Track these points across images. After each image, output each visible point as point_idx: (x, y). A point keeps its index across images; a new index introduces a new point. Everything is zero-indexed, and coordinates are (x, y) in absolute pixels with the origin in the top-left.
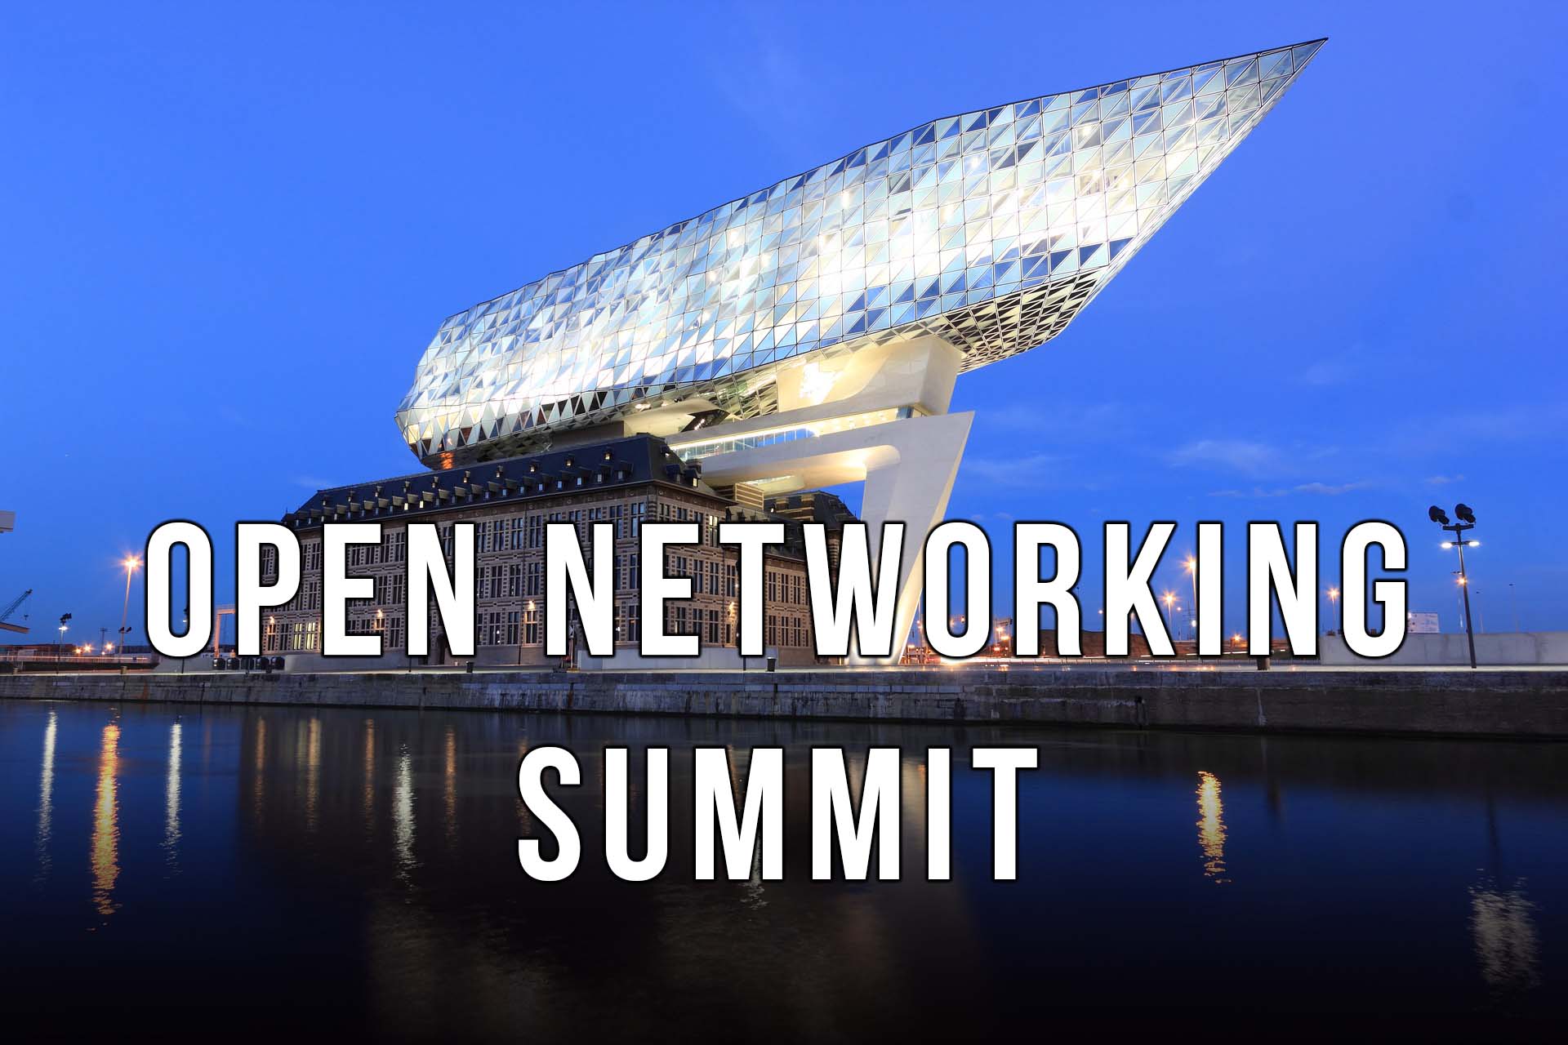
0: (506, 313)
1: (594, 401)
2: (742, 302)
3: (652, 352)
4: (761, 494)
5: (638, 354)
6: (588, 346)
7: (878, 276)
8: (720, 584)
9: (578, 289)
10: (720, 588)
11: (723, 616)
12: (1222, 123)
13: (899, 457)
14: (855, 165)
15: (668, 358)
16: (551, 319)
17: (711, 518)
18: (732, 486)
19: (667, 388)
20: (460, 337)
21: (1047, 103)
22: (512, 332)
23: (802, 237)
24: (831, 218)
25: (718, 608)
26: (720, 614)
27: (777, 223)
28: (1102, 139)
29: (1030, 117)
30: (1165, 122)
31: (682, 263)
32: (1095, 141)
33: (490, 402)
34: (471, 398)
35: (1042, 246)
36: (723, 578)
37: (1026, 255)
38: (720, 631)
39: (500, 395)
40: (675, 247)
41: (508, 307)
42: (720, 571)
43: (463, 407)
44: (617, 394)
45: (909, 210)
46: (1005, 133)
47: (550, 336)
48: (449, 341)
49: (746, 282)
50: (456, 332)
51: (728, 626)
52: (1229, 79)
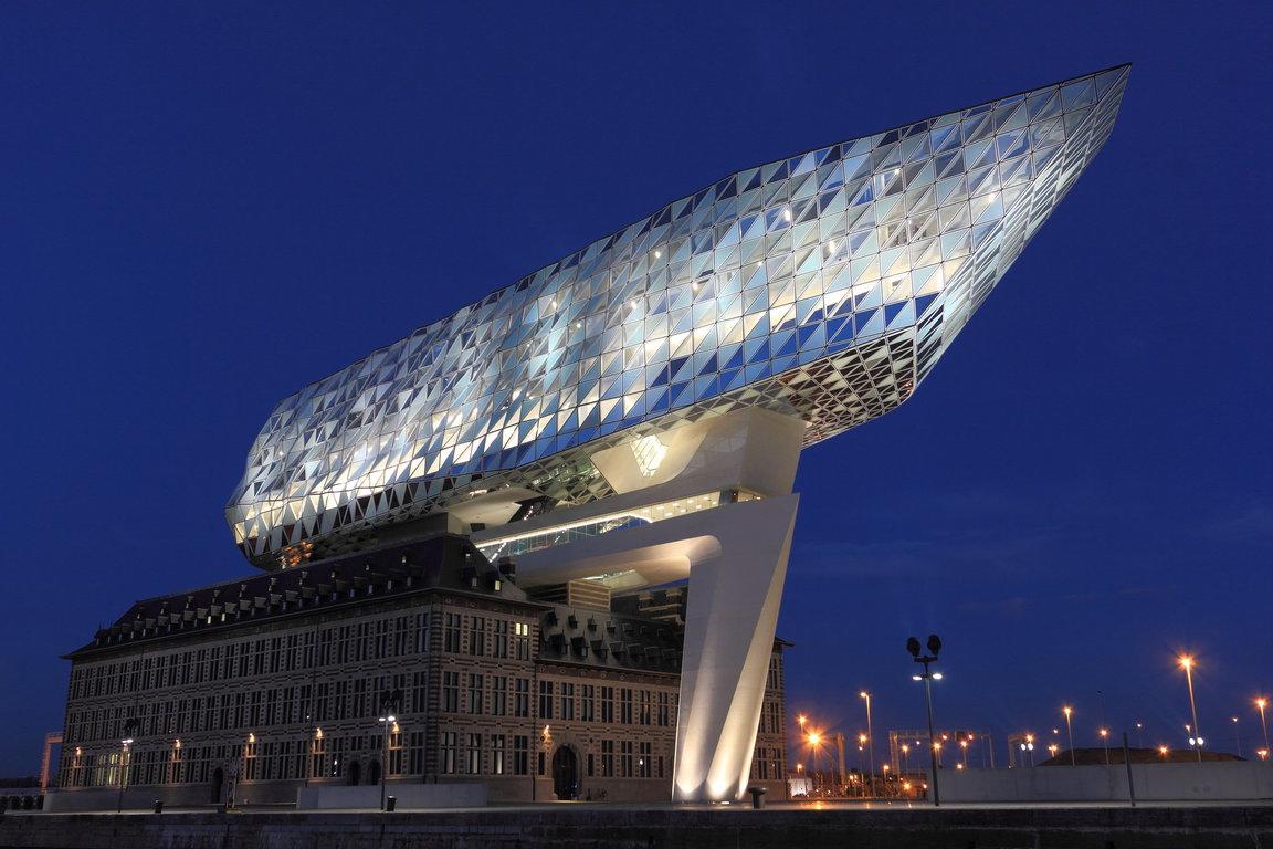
0: (332, 395)
1: (407, 492)
2: (548, 378)
3: (465, 436)
4: (606, 591)
5: (449, 439)
6: (405, 431)
7: (680, 344)
8: (531, 704)
9: (400, 366)
10: (531, 709)
11: (534, 743)
12: (1027, 162)
13: (720, 547)
14: (660, 224)
15: (477, 443)
16: (372, 402)
17: (518, 626)
18: (565, 584)
19: (475, 478)
20: (289, 423)
21: (847, 149)
22: (337, 416)
23: (609, 303)
24: (636, 282)
25: (528, 733)
26: (530, 740)
27: (587, 289)
28: (904, 184)
29: (830, 165)
30: (968, 165)
31: (498, 334)
32: (895, 189)
33: (311, 497)
34: (293, 490)
35: (847, 306)
36: (534, 696)
37: (831, 316)
38: (530, 761)
39: (319, 488)
40: (490, 318)
41: (335, 388)
42: (531, 688)
43: (286, 501)
44: (428, 485)
45: (711, 272)
46: (806, 182)
47: (370, 421)
48: (279, 427)
49: (553, 356)
50: (286, 417)
51: (542, 755)
52: (1033, 113)
